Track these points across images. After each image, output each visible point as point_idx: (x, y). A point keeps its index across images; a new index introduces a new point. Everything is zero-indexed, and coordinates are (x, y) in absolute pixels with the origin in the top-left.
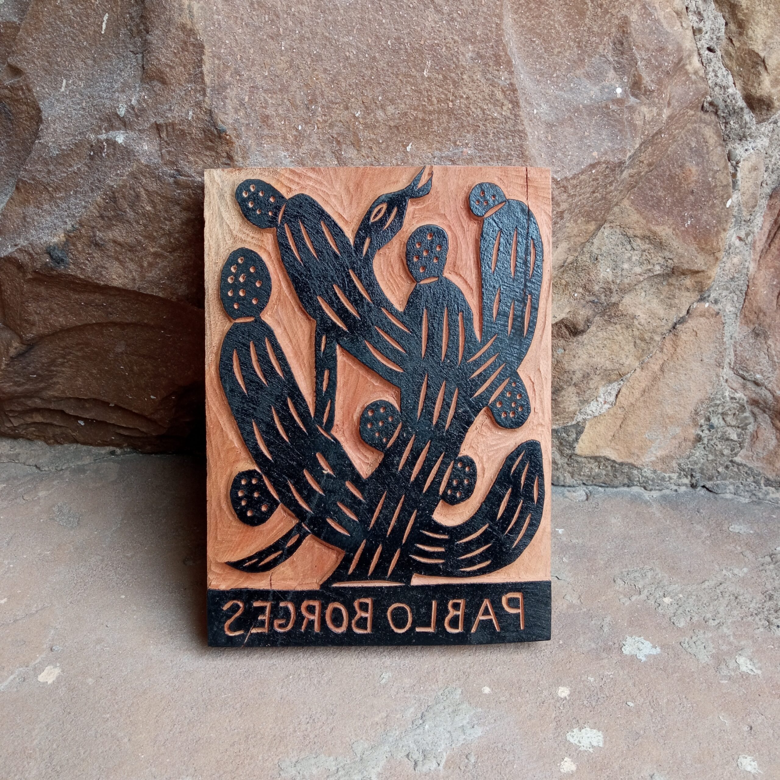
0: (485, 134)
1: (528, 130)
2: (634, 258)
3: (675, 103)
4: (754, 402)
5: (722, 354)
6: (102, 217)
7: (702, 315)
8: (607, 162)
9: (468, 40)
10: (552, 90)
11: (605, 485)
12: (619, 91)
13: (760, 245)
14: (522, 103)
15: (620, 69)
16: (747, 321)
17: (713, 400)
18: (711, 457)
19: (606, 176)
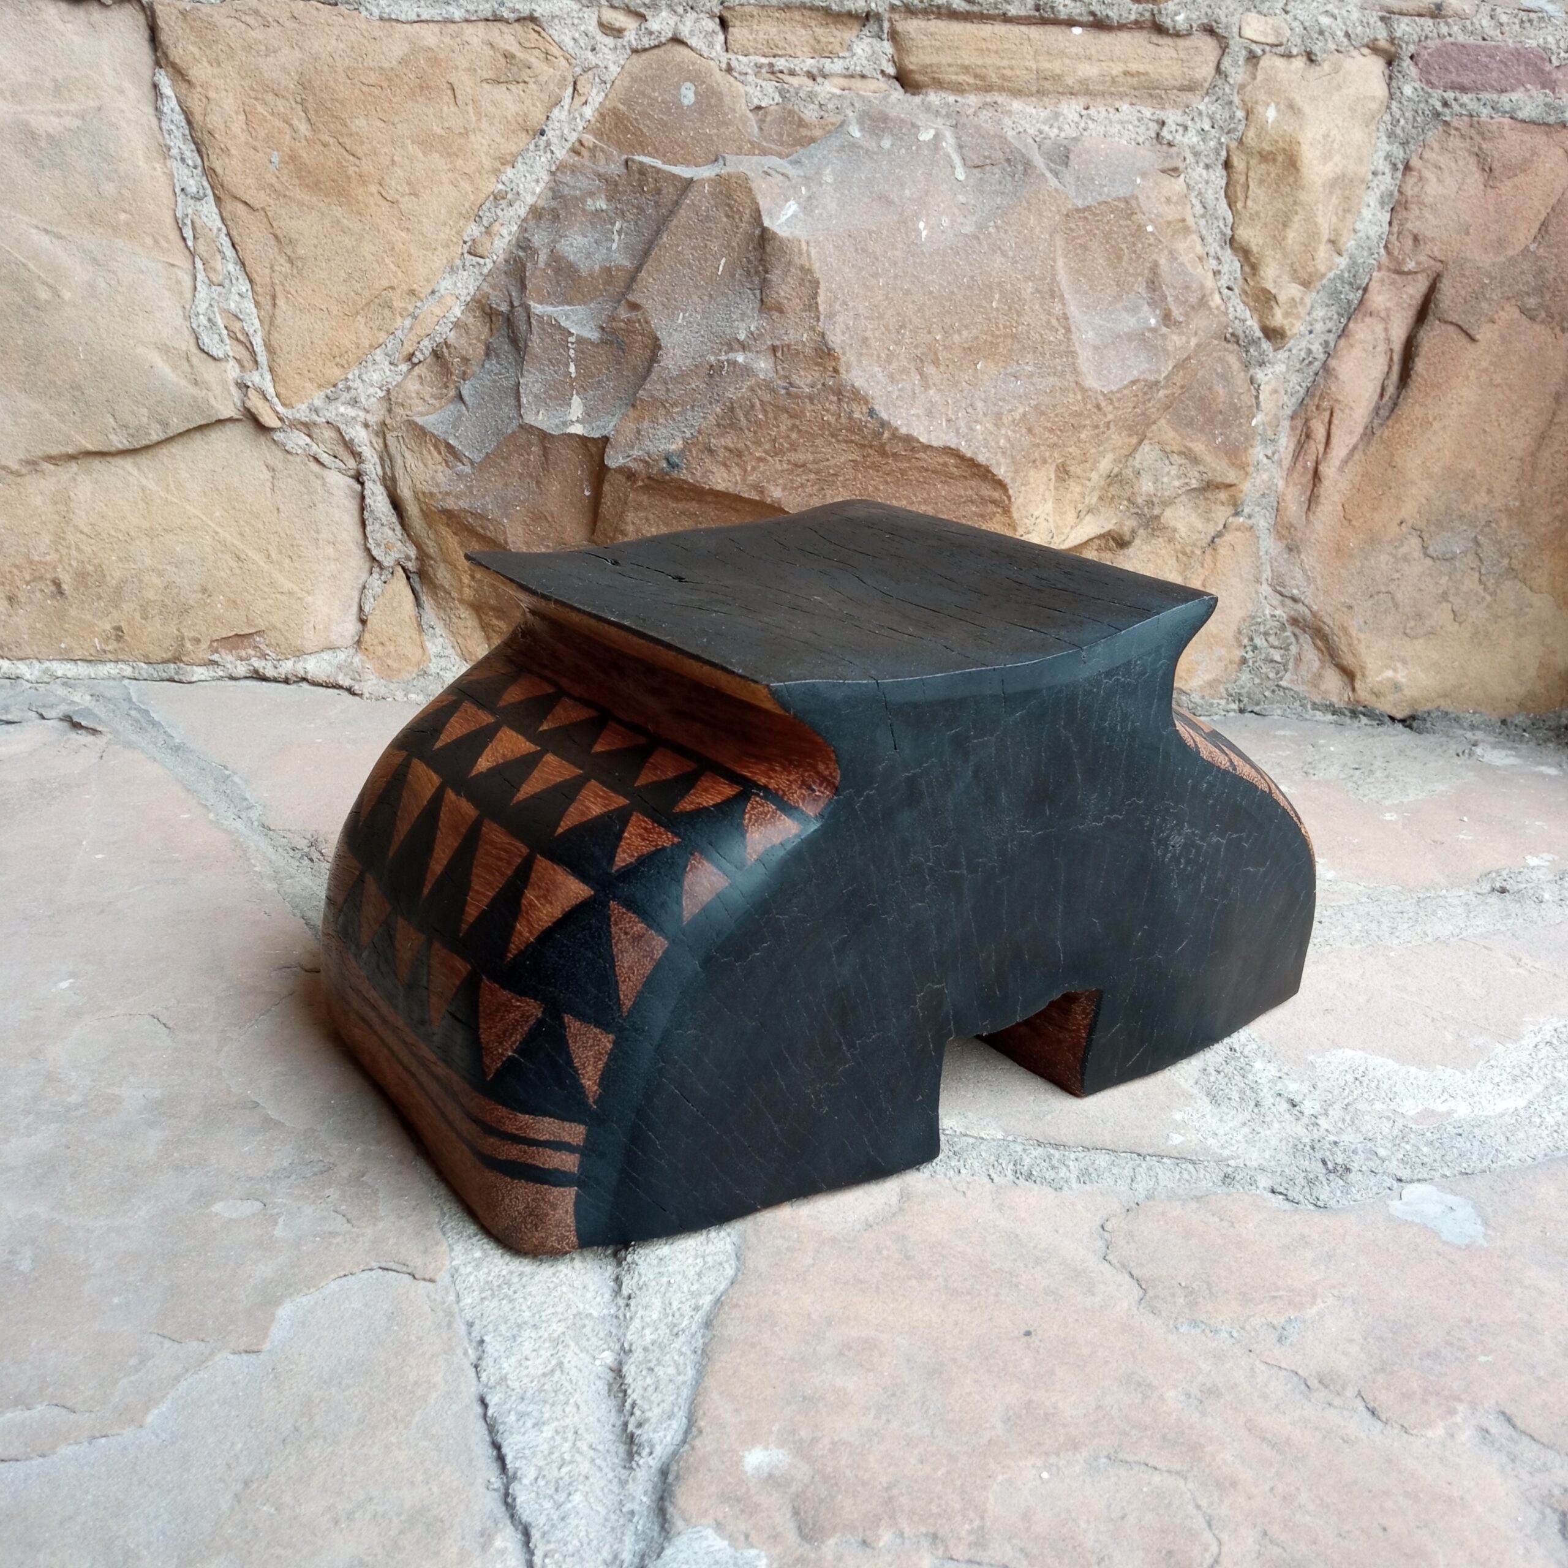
0: (1043, 354)
1: (1079, 351)
2: (1173, 473)
3: (1200, 333)
4: (1294, 621)
5: (1259, 568)
6: (718, 425)
7: (1238, 529)
8: (1146, 381)
9: (1029, 278)
10: (1097, 320)
13: (1287, 463)
14: (1073, 329)
15: (1153, 304)
16: (1280, 537)
17: (1253, 618)
18: (1257, 681)
19: (1145, 393)
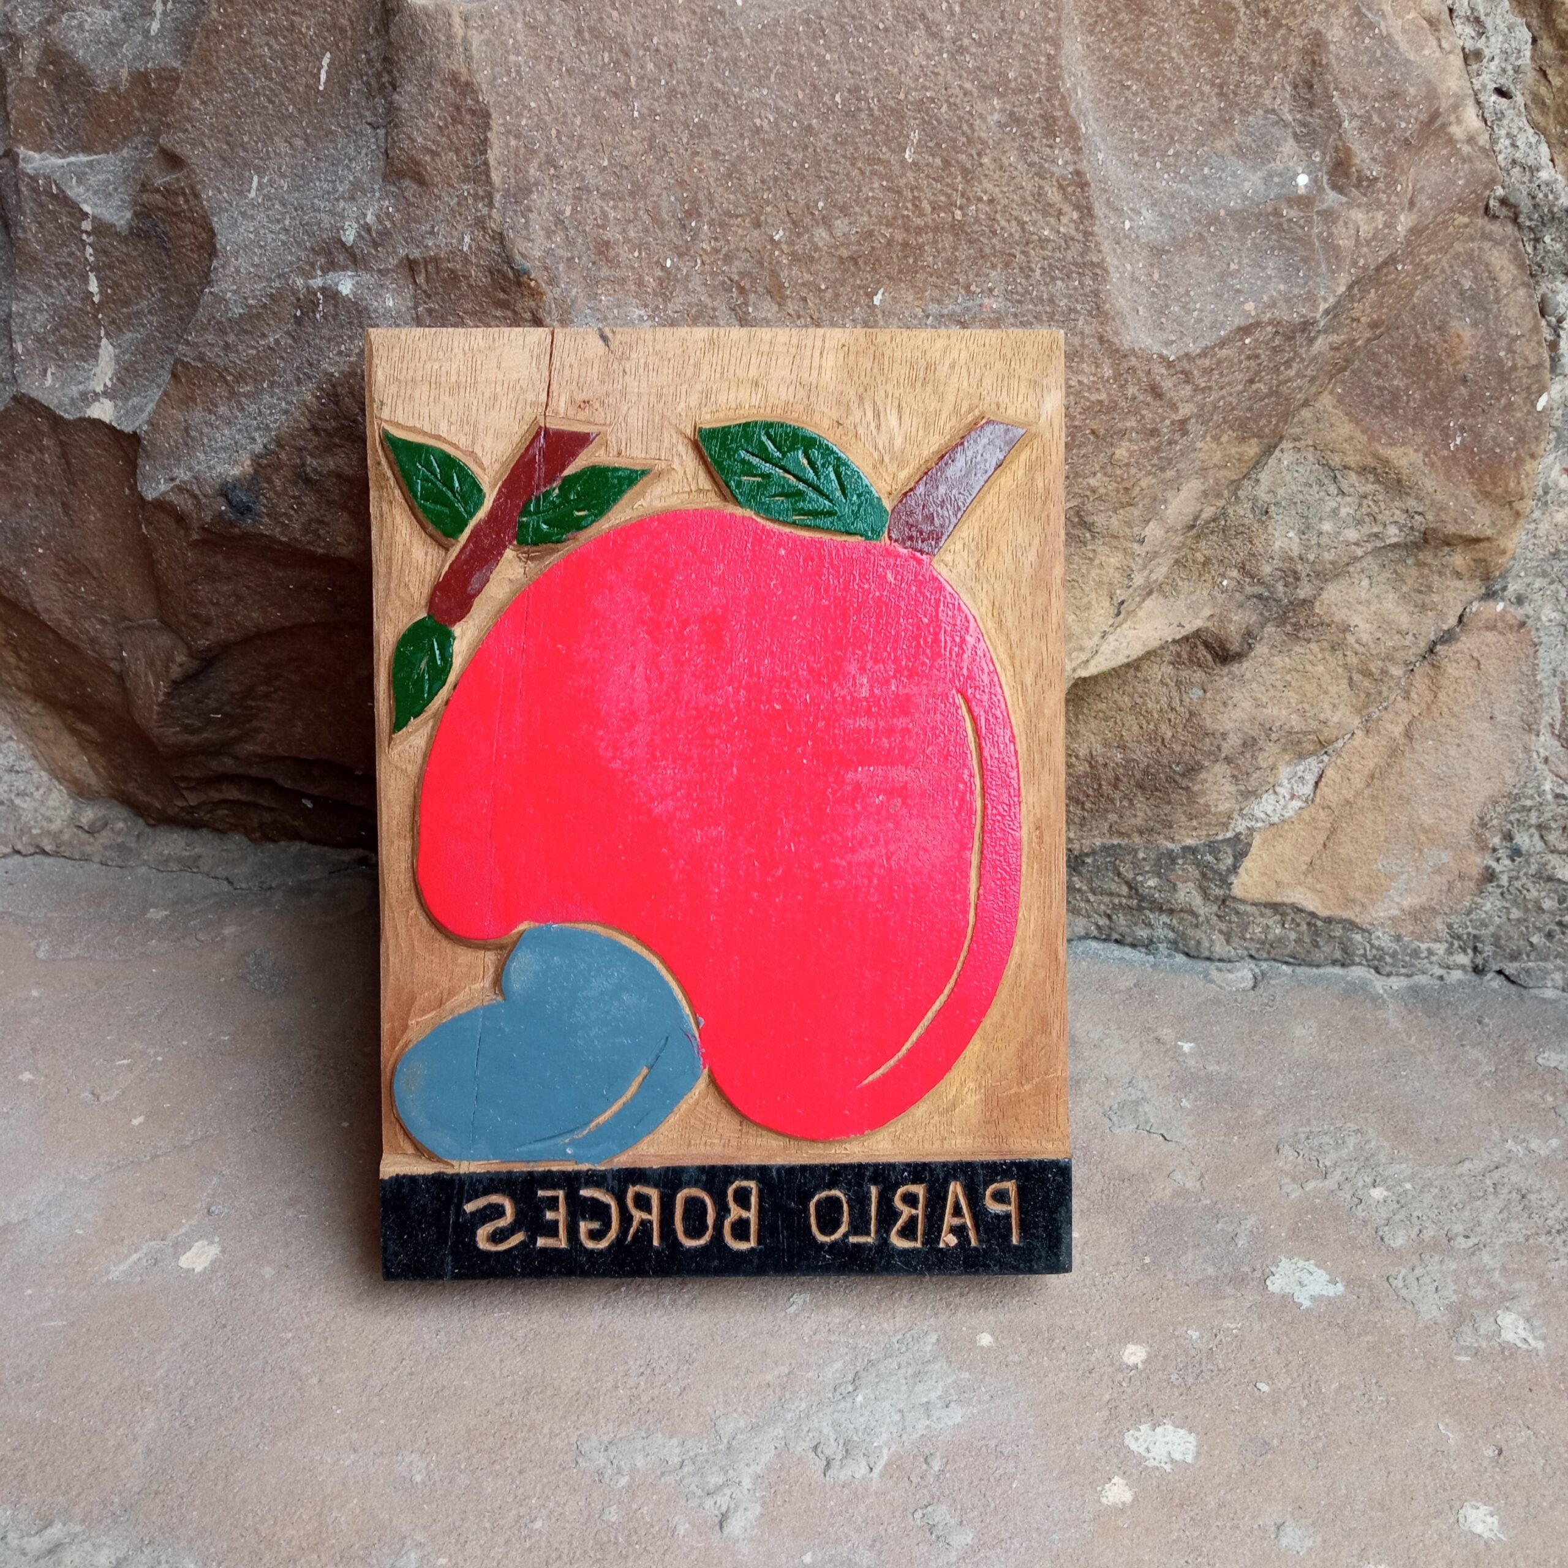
0: (1026, 271)
1: (1111, 261)
2: (1344, 512)
3: (1424, 202)
5: (1534, 706)
6: (314, 429)
7: (1491, 627)
8: (1276, 323)
9: (993, 88)
10: (1165, 182)
11: (1295, 960)
12: (1303, 180)
14: (1099, 209)
15: (1307, 137)
17: (1517, 798)
18: (1516, 914)
19: (1276, 350)
